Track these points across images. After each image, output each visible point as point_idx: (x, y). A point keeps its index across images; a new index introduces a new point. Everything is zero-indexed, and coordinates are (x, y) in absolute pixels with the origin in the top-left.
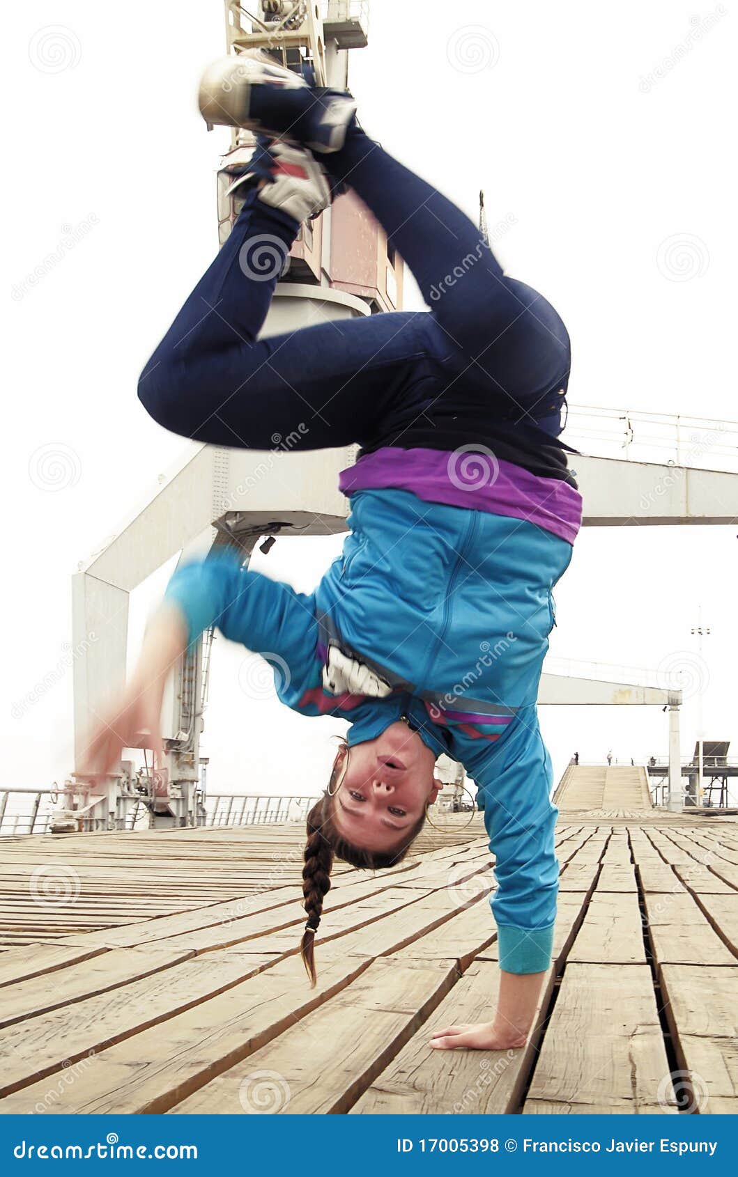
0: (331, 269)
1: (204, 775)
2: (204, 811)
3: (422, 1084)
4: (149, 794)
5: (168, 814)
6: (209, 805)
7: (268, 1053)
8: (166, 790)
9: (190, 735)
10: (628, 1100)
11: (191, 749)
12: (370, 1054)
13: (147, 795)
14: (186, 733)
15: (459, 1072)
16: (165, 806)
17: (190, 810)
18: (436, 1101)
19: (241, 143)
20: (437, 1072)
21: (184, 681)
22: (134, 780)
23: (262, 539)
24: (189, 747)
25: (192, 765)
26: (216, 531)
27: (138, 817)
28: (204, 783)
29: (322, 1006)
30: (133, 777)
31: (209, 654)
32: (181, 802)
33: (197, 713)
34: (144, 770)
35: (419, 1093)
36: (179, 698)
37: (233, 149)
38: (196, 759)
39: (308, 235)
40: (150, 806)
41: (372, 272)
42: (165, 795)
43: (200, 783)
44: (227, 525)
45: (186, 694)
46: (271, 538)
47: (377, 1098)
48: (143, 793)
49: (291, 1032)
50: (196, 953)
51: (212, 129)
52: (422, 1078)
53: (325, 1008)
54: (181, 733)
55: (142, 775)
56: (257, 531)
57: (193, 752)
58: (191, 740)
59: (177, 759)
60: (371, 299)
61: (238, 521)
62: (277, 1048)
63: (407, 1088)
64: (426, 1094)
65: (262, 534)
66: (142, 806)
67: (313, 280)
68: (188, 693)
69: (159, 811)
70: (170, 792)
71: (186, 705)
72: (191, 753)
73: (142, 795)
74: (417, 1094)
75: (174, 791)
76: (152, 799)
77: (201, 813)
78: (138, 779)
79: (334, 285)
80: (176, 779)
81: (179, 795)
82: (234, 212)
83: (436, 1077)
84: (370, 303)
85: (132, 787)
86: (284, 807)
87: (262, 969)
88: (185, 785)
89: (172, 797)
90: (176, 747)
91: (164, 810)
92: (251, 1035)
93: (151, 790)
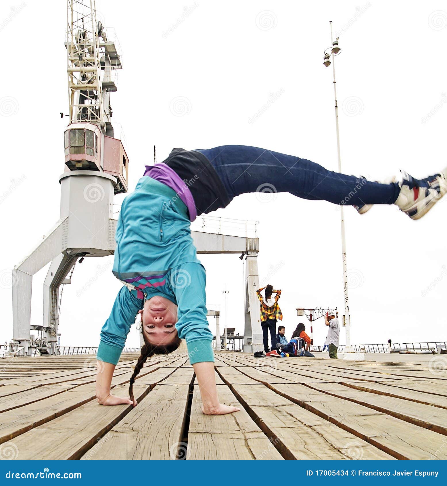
0: (104, 167)
1: (59, 340)
2: (59, 352)
3: (136, 428)
4: (40, 346)
5: (46, 353)
6: (61, 350)
7: (63, 418)
8: (46, 345)
9: (54, 326)
10: (238, 431)
11: (55, 330)
12: (111, 417)
13: (39, 346)
14: (53, 325)
15: (153, 423)
16: (46, 350)
17: (54, 351)
18: (144, 435)
19: (73, 122)
20: (143, 424)
21: (52, 307)
22: (34, 341)
23: (80, 258)
24: (54, 330)
25: (55, 336)
26: (63, 255)
27: (36, 354)
28: (59, 342)
29: (92, 401)
30: (34, 340)
31: (61, 298)
32: (51, 349)
33: (57, 318)
34: (38, 338)
35: (135, 432)
36: (51, 313)
37: (70, 124)
38: (57, 334)
39: (96, 154)
40: (40, 350)
41: (117, 167)
42: (45, 346)
43: (58, 342)
44: (67, 253)
45: (53, 312)
46: (82, 258)
47: (113, 434)
48: (38, 346)
49: (76, 410)
50: (42, 385)
51: (63, 117)
52: (136, 426)
53: (93, 401)
54: (51, 325)
55: (37, 340)
56: (78, 255)
57: (55, 331)
58: (54, 327)
59: (50, 334)
60: (117, 177)
61: (71, 251)
62: (67, 416)
63: (129, 430)
64: (139, 432)
65: (79, 256)
66: (37, 350)
67: (97, 170)
68: (54, 311)
69: (43, 352)
70: (47, 345)
71: (53, 315)
72: (55, 332)
73: (37, 346)
74: (134, 433)
75: (49, 345)
76: (41, 348)
77: (58, 353)
78: (36, 341)
79: (104, 172)
80: (50, 341)
81: (50, 347)
82: (70, 145)
83: (143, 425)
84: (117, 178)
85: (34, 344)
86: (87, 351)
87: (68, 390)
88: (52, 343)
89: (48, 347)
90: (49, 330)
91: (45, 352)
92: (57, 412)
93: (41, 345)
